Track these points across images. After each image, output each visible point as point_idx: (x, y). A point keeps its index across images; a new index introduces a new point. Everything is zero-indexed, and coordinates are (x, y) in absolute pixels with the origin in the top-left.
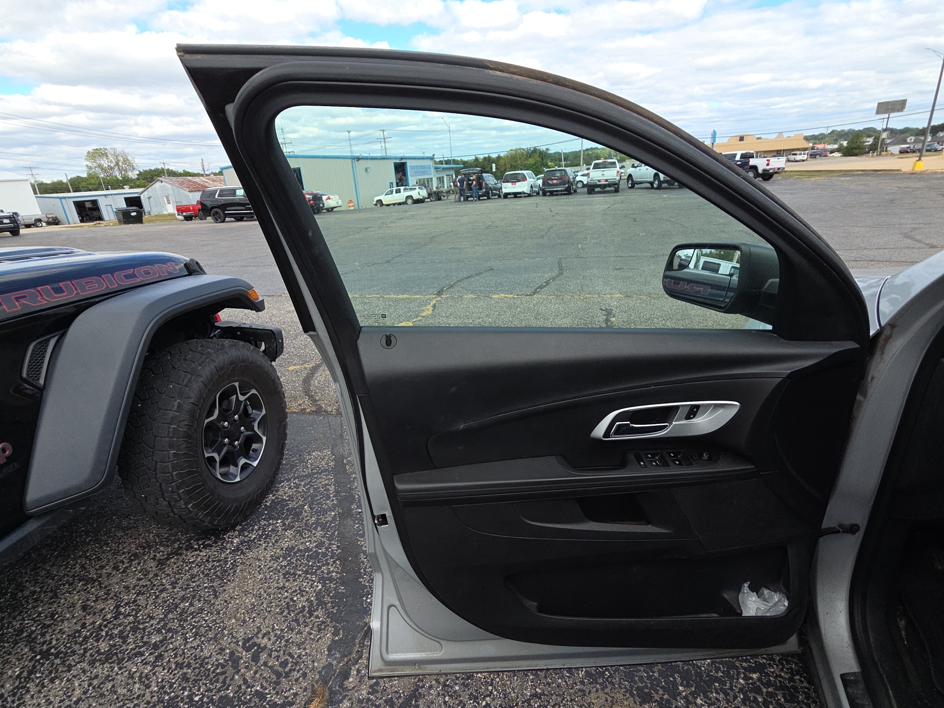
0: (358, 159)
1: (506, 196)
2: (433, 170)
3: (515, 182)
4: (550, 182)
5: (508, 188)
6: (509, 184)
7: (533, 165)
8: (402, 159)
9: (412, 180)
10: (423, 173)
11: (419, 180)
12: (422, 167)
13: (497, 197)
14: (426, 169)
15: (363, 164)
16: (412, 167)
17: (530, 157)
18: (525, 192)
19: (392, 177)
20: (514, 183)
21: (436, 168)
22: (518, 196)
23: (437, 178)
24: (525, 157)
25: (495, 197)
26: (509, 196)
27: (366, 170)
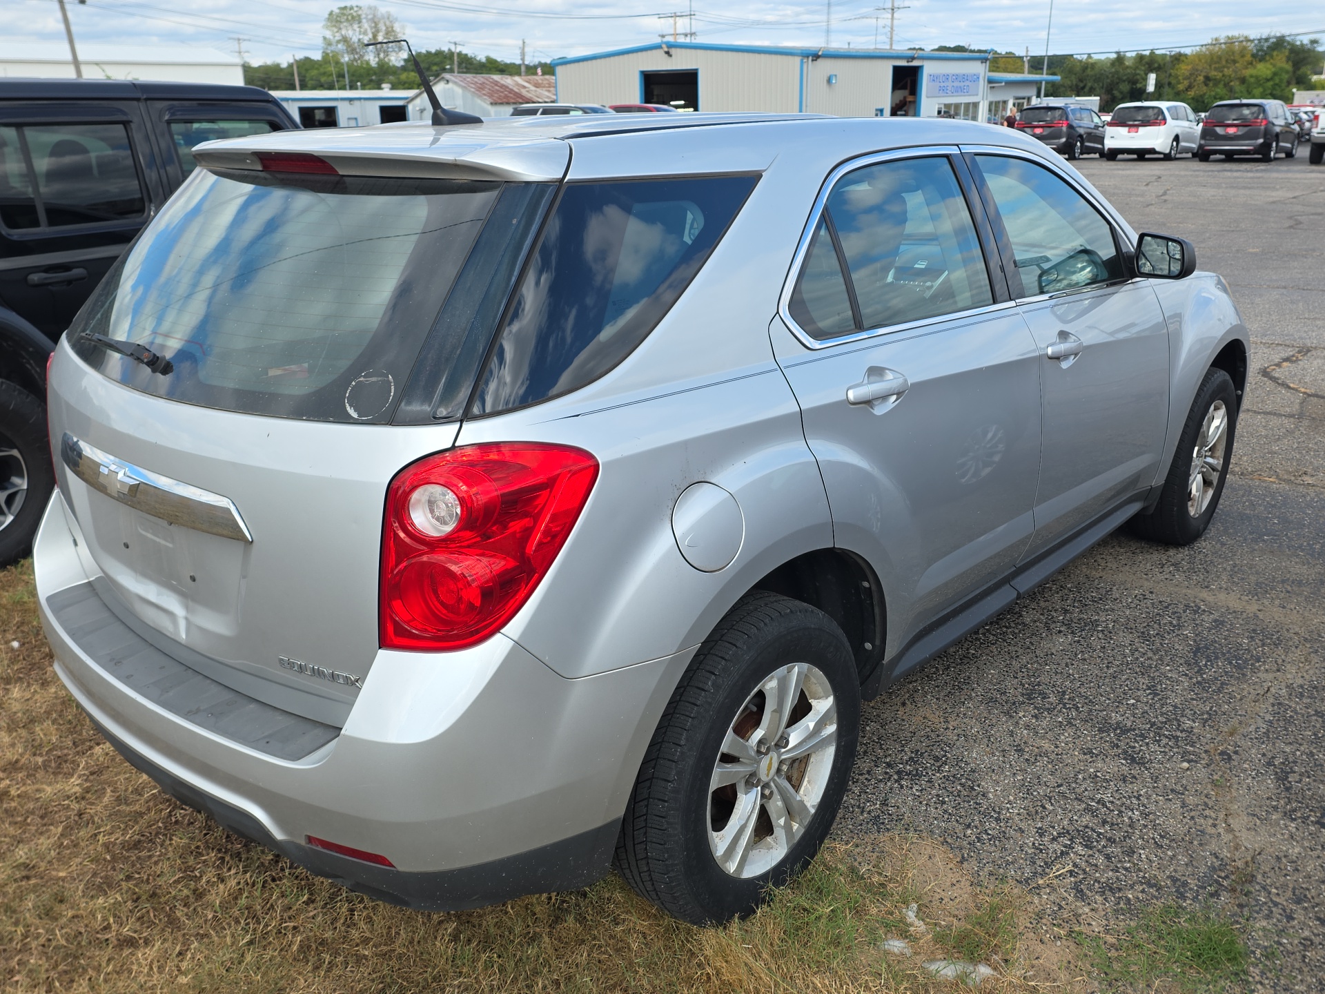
0: (816, 56)
1: (1113, 155)
2: (982, 84)
3: (1138, 126)
4: (1219, 130)
5: (1117, 138)
6: (1123, 130)
7: (1268, 80)
8: (913, 58)
9: (929, 103)
10: (959, 91)
11: (946, 105)
12: (957, 77)
13: (1097, 156)
14: (967, 83)
15: (825, 67)
16: (934, 78)
17: (1262, 59)
18: (1157, 149)
19: (884, 95)
20: (1133, 129)
21: (990, 81)
22: (1147, 156)
23: (991, 104)
24: (1248, 58)
25: (1092, 156)
26: (1120, 156)
27: (829, 81)
